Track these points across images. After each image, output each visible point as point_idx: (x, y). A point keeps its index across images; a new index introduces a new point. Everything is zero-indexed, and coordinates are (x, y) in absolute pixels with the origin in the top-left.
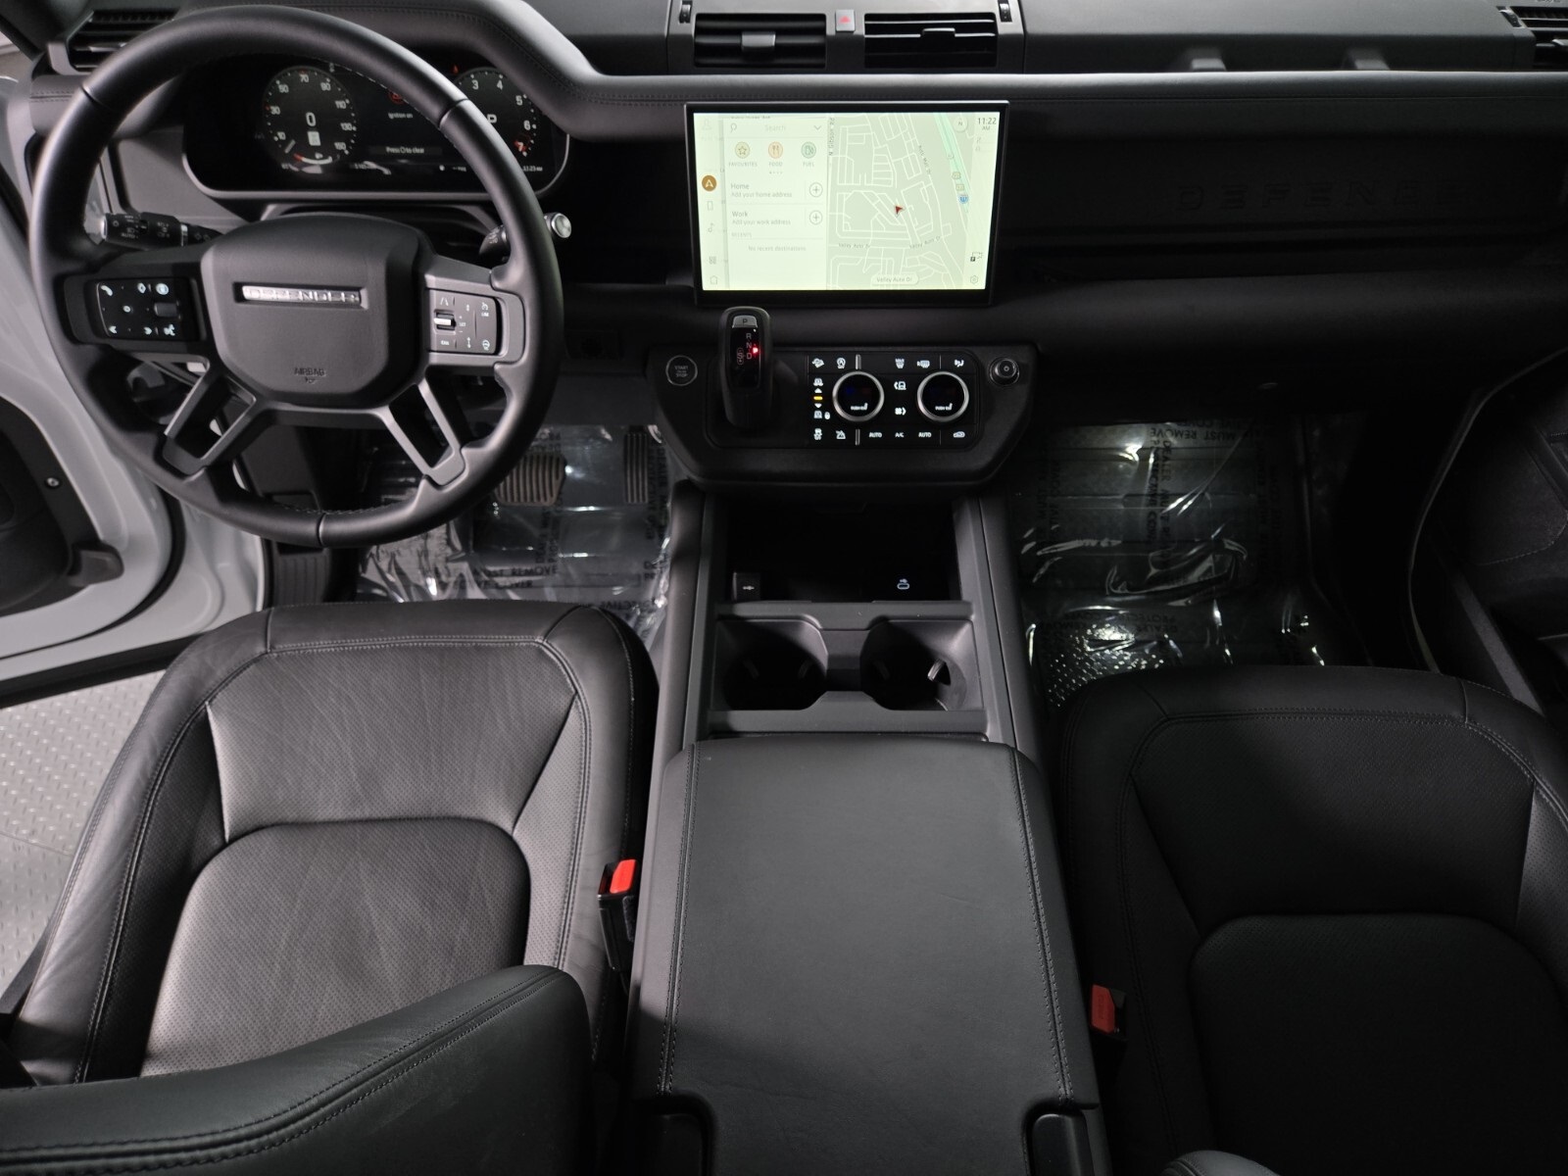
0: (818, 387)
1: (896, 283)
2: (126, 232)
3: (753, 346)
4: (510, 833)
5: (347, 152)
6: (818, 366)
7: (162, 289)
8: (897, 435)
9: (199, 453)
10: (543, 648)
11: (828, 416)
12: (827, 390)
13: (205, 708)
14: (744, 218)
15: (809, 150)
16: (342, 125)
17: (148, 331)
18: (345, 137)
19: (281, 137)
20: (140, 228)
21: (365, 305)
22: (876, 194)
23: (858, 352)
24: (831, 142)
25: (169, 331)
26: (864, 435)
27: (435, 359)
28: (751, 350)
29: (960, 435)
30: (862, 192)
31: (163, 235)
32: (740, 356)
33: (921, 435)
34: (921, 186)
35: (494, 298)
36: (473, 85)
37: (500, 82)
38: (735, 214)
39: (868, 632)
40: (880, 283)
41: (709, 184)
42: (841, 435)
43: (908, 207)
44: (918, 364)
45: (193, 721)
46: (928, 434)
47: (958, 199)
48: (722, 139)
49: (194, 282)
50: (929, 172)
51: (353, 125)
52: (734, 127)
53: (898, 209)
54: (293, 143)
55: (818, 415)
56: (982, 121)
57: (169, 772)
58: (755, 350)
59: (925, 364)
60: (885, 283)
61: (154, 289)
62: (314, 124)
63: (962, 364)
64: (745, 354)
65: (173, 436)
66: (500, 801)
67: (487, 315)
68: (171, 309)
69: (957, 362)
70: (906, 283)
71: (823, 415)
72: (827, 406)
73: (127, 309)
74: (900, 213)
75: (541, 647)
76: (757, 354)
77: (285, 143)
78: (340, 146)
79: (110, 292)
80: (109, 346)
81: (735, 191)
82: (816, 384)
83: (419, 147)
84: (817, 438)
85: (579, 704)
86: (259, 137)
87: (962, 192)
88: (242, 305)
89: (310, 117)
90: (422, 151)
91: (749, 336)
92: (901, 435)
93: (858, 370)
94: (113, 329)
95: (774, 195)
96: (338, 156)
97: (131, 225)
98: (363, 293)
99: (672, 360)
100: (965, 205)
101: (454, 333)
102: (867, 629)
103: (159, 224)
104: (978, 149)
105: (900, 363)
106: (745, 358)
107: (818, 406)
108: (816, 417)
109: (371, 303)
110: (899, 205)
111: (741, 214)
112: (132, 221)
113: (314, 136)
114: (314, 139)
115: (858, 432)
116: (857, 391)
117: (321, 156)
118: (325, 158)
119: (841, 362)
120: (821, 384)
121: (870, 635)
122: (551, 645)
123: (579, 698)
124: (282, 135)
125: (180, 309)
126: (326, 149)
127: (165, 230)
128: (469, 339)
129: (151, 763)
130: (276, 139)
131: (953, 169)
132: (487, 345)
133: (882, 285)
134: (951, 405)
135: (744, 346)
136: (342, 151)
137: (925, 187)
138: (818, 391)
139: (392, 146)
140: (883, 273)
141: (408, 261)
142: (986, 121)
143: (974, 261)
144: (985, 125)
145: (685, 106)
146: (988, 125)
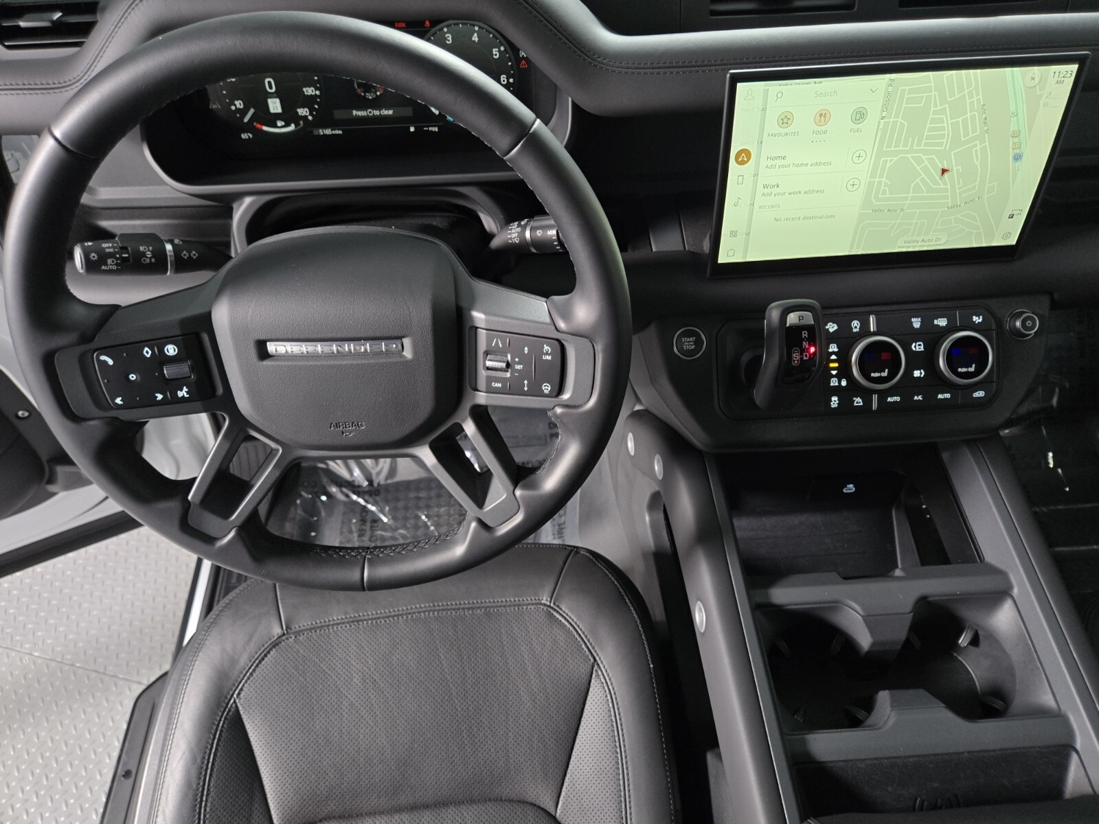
0: (833, 353)
1: (923, 244)
2: (106, 264)
3: (810, 346)
4: (553, 813)
5: (310, 118)
6: (831, 330)
7: (171, 350)
8: (916, 398)
9: (226, 514)
10: (552, 611)
11: (844, 383)
12: (844, 358)
13: (235, 702)
14: (775, 190)
15: (860, 116)
16: (304, 89)
17: (160, 397)
18: (308, 102)
19: (238, 106)
20: (121, 257)
21: (408, 354)
22: (924, 157)
23: (872, 313)
24: (885, 107)
25: (183, 393)
26: (882, 400)
27: (482, 398)
28: (808, 350)
29: (980, 394)
30: (909, 156)
31: (148, 261)
32: (796, 356)
33: (940, 396)
34: (976, 145)
35: (558, 340)
36: (446, 39)
37: (476, 35)
38: (765, 186)
39: (912, 614)
40: (906, 245)
41: (745, 156)
42: (858, 401)
43: (955, 169)
44: (936, 322)
45: (226, 718)
46: (948, 396)
47: (1011, 157)
48: (764, 109)
49: (205, 337)
50: (987, 131)
51: (316, 89)
52: (780, 95)
53: (944, 171)
54: (252, 111)
55: (834, 382)
56: (1057, 74)
57: (212, 780)
58: (812, 350)
59: (942, 322)
60: (914, 244)
61: (161, 351)
62: (274, 90)
63: (980, 320)
64: (802, 354)
65: (198, 501)
66: (539, 781)
67: (549, 358)
68: (184, 369)
69: (975, 318)
70: (935, 242)
71: (840, 382)
72: (845, 371)
73: (133, 377)
74: (946, 175)
75: (549, 609)
76: (815, 353)
77: (243, 112)
78: (303, 112)
79: (111, 362)
80: (116, 418)
81: (770, 163)
82: (830, 350)
83: (388, 108)
84: (833, 406)
85: (600, 673)
86: (214, 107)
87: (1017, 151)
88: (267, 363)
89: (270, 83)
90: (391, 112)
91: (805, 334)
92: (920, 398)
93: (875, 334)
94: (119, 401)
95: (813, 165)
96: (301, 122)
97: (111, 255)
98: (407, 342)
99: (681, 330)
100: (1017, 163)
101: (508, 375)
102: (910, 613)
103: (142, 249)
104: (1046, 104)
105: (916, 323)
106: (802, 358)
107: (834, 372)
108: (832, 384)
109: (415, 353)
110: (946, 168)
111: (773, 186)
112: (111, 250)
113: (275, 103)
114: (275, 106)
115: (875, 397)
116: (876, 356)
117: (283, 123)
118: (287, 125)
119: (856, 325)
120: (836, 350)
121: (914, 616)
122: (558, 606)
123: (598, 665)
124: (239, 104)
125: (192, 369)
126: (288, 115)
127: (149, 254)
128: (526, 382)
129: (194, 774)
130: (233, 108)
131: (1013, 127)
132: (546, 388)
133: (910, 247)
134: (974, 365)
135: (800, 346)
136: (306, 117)
137: (978, 147)
138: (833, 357)
139: (358, 109)
140: (913, 235)
141: (449, 295)
142: (1061, 75)
143: (1012, 217)
144: (1060, 79)
145: (728, 76)
146: (1063, 79)
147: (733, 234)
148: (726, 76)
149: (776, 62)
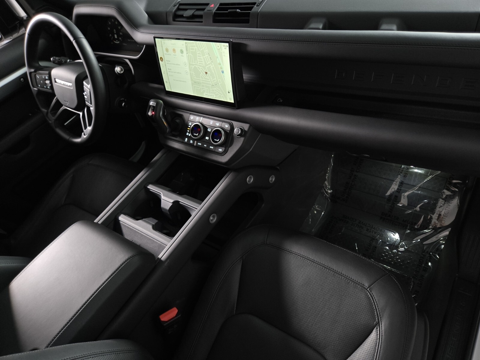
1: (210, 96)
5: (121, 40)
6: (191, 118)
8: (205, 145)
11: (190, 135)
14: (171, 71)
15: (182, 52)
17: (45, 87)
22: (200, 67)
23: (202, 117)
24: (187, 50)
25: (49, 87)
26: (197, 143)
29: (220, 150)
30: (196, 66)
33: (211, 147)
38: (168, 69)
41: (162, 59)
42: (191, 142)
43: (209, 73)
47: (221, 72)
48: (162, 46)
50: (212, 62)
53: (206, 73)
56: (224, 46)
59: (218, 124)
60: (208, 96)
63: (227, 127)
67: (89, 94)
70: (212, 97)
73: (41, 81)
74: (207, 74)
79: (38, 77)
80: (39, 89)
81: (167, 62)
82: (189, 124)
84: (186, 141)
87: (222, 70)
88: (56, 83)
94: (39, 86)
95: (176, 65)
100: (223, 74)
104: (224, 56)
105: (211, 123)
107: (188, 131)
108: (187, 134)
109: (73, 87)
111: (170, 69)
116: (197, 129)
119: (197, 119)
128: (88, 100)
131: (218, 62)
132: (90, 102)
133: (207, 97)
137: (212, 67)
138: (189, 126)
143: (229, 93)
146: (226, 48)
147: (166, 82)
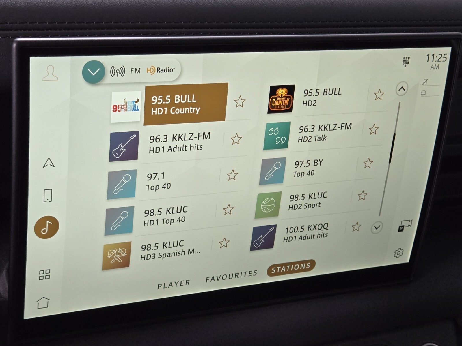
56: (431, 57)
142: (436, 59)
143: (402, 230)
144: (434, 63)
145: (15, 45)
146: (437, 63)
147: (45, 275)
148: (11, 46)
149: (85, 29)
